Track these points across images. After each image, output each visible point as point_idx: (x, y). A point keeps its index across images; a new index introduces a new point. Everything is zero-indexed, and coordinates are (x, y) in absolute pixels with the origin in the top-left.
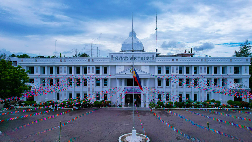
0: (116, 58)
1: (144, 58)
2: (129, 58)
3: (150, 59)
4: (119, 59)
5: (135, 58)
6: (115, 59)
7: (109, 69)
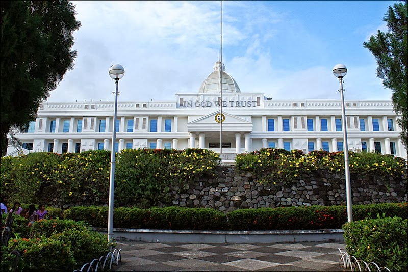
0: (188, 103)
1: (241, 103)
2: (213, 103)
3: (252, 104)
4: (194, 105)
5: (225, 103)
6: (186, 105)
7: (175, 124)
